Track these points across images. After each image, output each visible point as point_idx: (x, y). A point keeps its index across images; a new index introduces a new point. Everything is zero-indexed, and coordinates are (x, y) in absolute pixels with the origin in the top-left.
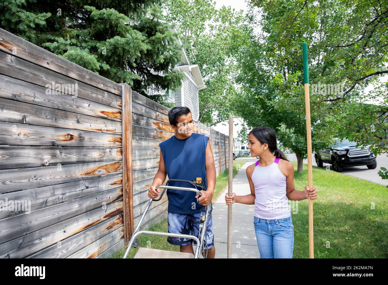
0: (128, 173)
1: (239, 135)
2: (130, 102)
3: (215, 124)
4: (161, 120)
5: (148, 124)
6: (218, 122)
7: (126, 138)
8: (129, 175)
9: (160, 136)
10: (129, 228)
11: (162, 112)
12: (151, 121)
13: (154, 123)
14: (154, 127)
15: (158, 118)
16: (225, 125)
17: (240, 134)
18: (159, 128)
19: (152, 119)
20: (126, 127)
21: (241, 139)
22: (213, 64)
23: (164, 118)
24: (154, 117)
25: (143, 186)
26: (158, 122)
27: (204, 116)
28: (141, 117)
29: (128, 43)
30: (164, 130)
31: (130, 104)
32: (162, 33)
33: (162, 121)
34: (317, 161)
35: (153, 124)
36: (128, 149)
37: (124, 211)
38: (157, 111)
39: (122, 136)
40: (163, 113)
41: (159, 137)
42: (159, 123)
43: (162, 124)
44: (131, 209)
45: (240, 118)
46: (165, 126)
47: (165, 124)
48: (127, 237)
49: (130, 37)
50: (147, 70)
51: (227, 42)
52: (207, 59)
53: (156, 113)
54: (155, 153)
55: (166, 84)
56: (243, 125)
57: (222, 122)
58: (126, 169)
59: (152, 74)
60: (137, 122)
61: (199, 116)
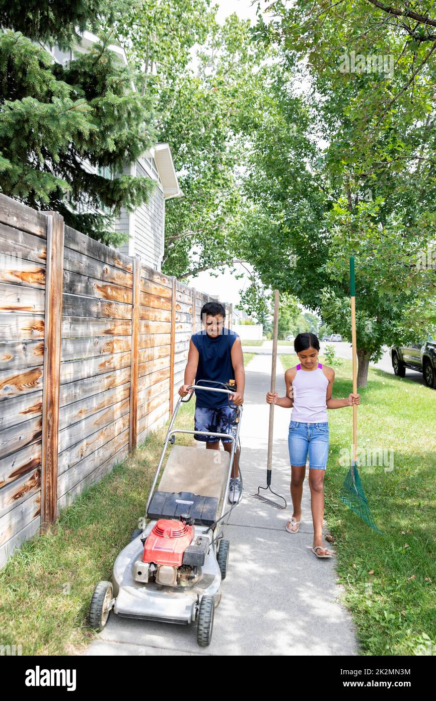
0: (53, 390)
1: (243, 298)
2: (61, 250)
3: (194, 273)
4: (110, 281)
5: (88, 290)
6: (201, 269)
7: (52, 322)
8: (53, 393)
9: (107, 313)
10: (50, 495)
11: (112, 263)
12: (95, 283)
13: (98, 287)
14: (98, 294)
15: (106, 276)
16: (216, 277)
17: (246, 298)
18: (107, 297)
19: (95, 280)
20: (53, 300)
21: (246, 307)
22: (201, 142)
23: (115, 276)
24: (99, 275)
25: (75, 412)
26: (105, 284)
27: (174, 255)
28: (77, 278)
29: (53, 117)
30: (115, 299)
31: (61, 253)
32: (117, 91)
33: (112, 283)
34: (394, 364)
35: (96, 290)
36: (54, 343)
37: (43, 464)
38: (105, 263)
39: (44, 317)
40: (114, 266)
41: (105, 314)
42: (106, 286)
43: (112, 288)
44: (55, 458)
45: (247, 265)
46: (117, 293)
47: (117, 288)
48: (47, 512)
49: (60, 104)
50: (75, 162)
51: (235, 101)
52: (188, 134)
53: (102, 267)
54: (98, 347)
55: (117, 198)
56: (252, 279)
57: (210, 270)
58: (49, 382)
59: (84, 171)
60: (71, 287)
61: (163, 254)
